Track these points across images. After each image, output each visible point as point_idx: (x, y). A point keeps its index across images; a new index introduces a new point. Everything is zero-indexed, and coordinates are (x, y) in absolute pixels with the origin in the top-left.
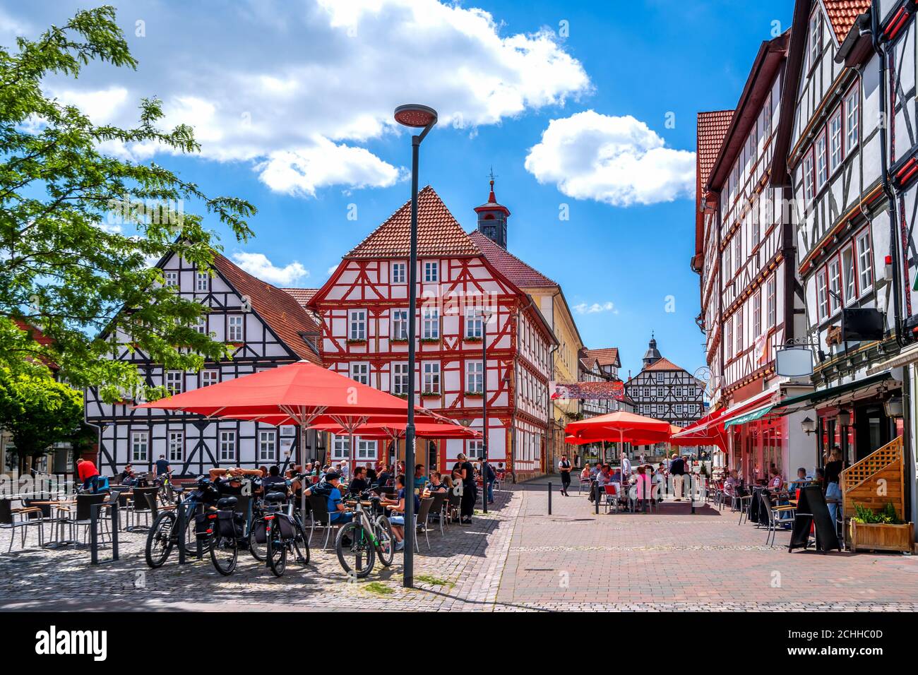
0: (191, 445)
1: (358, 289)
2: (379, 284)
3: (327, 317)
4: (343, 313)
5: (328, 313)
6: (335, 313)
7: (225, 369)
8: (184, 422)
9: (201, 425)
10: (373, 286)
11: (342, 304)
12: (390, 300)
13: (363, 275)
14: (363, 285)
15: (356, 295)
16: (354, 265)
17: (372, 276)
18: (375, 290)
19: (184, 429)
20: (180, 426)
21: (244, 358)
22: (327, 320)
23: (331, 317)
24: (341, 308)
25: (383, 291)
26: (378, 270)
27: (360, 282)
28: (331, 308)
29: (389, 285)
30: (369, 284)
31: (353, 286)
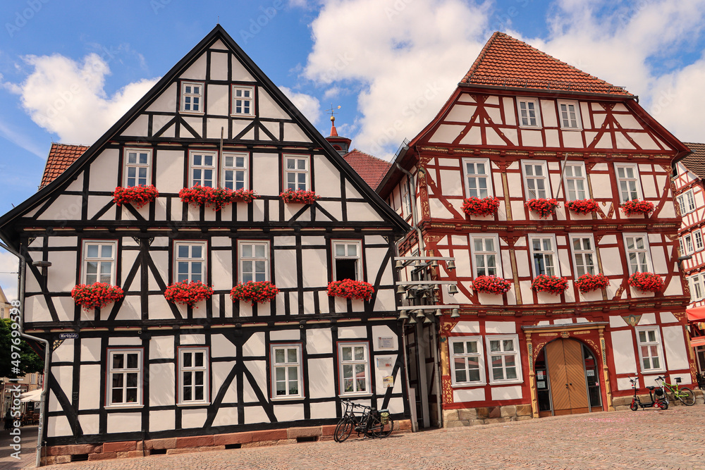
0: (221, 372)
1: (475, 131)
2: (504, 126)
3: (431, 167)
4: (454, 162)
5: (432, 162)
6: (443, 162)
7: (279, 241)
8: (208, 332)
9: (238, 336)
10: (496, 127)
11: (454, 150)
12: (521, 148)
13: (481, 112)
14: (483, 126)
15: (473, 138)
16: (467, 98)
17: (494, 115)
18: (500, 133)
19: (208, 343)
20: (200, 339)
21: (313, 223)
22: (432, 172)
23: (438, 168)
24: (450, 155)
25: (512, 135)
26: (501, 107)
27: (477, 121)
28: (437, 155)
29: (517, 127)
30: (491, 124)
31: (469, 126)
